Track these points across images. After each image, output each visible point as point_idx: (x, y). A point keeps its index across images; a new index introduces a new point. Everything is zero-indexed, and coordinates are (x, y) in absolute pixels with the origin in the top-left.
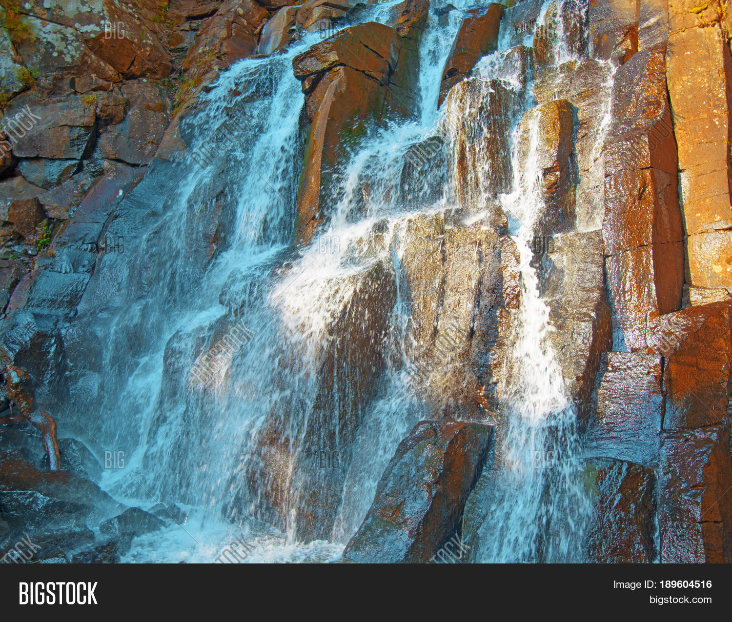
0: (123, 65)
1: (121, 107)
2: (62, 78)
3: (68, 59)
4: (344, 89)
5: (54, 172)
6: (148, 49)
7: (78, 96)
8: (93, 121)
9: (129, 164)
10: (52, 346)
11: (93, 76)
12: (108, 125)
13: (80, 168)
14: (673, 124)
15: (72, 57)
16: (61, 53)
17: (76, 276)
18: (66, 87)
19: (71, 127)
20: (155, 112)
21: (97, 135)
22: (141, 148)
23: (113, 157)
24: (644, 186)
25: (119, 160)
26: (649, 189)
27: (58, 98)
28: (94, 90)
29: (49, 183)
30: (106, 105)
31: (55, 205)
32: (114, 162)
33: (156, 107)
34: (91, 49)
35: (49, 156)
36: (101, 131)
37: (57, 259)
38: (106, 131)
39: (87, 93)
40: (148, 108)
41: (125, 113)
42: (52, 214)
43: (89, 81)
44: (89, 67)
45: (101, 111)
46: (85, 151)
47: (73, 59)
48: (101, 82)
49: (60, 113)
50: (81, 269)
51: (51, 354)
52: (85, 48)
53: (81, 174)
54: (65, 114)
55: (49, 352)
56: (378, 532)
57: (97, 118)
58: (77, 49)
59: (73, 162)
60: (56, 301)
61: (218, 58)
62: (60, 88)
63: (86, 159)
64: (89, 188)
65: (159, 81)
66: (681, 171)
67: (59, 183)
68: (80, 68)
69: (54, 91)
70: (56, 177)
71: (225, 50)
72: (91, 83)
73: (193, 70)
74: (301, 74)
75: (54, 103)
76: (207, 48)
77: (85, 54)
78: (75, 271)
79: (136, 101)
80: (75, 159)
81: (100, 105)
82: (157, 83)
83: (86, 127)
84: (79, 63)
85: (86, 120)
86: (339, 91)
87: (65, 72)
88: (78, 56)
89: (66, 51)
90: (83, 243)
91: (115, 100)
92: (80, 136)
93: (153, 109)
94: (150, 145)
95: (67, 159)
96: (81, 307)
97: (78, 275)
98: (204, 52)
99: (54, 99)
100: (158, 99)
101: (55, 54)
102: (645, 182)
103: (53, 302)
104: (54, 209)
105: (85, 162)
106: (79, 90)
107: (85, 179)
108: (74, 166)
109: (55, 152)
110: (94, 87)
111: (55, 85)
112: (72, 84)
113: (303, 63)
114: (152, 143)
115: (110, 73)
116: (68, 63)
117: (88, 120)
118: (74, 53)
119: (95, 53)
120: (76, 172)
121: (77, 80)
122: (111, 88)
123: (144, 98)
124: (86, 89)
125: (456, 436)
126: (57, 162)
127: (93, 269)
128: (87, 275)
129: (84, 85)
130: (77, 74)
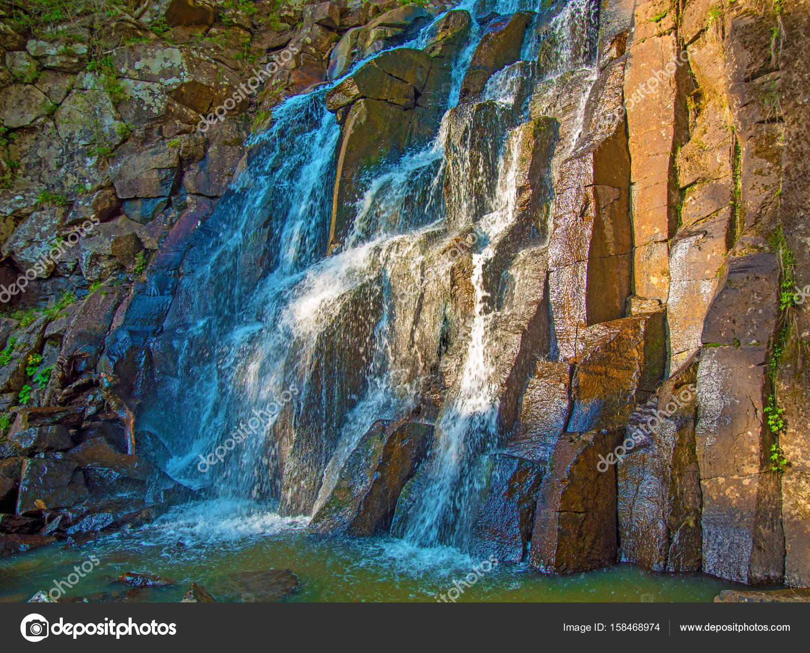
0: (203, 108)
1: (201, 147)
2: (152, 128)
3: (155, 111)
4: (363, 120)
5: (149, 209)
6: (224, 89)
7: (166, 141)
8: (177, 162)
9: (207, 197)
10: (142, 357)
11: (178, 122)
12: (190, 163)
13: (169, 204)
14: (628, 137)
15: (159, 108)
16: (149, 106)
17: (161, 298)
18: (155, 135)
19: (160, 170)
20: (231, 146)
21: (181, 175)
22: (219, 181)
23: (195, 192)
24: (587, 203)
25: (199, 194)
26: (592, 205)
27: (149, 145)
28: (179, 134)
29: (146, 218)
30: (187, 147)
31: (148, 238)
32: (195, 197)
33: (233, 142)
34: (175, 99)
35: (145, 196)
36: (184, 170)
37: (148, 284)
38: (189, 169)
39: (173, 137)
40: (226, 143)
41: (205, 151)
42: (147, 245)
43: (174, 127)
44: (173, 114)
45: (183, 153)
46: (172, 189)
47: (159, 111)
48: (184, 126)
49: (151, 159)
50: (166, 292)
51: (142, 364)
52: (168, 99)
53: (170, 208)
54: (154, 159)
55: (141, 362)
56: (334, 508)
57: (181, 159)
58: (162, 101)
59: (162, 199)
60: (146, 320)
61: (286, 89)
62: (151, 137)
63: (174, 195)
64: (176, 221)
65: (237, 117)
66: (632, 184)
67: (153, 218)
68: (166, 116)
69: (146, 140)
70: (150, 213)
71: (292, 80)
72: (176, 129)
73: (266, 103)
74: (332, 108)
75: (147, 149)
76: (279, 80)
77: (169, 104)
78: (162, 294)
79: (214, 139)
80: (164, 196)
81: (182, 148)
82: (235, 119)
83: (172, 168)
84: (164, 113)
85: (171, 162)
86: (358, 123)
87: (154, 122)
88: (163, 107)
89: (153, 104)
90: (168, 270)
91: (196, 140)
92: (167, 176)
93: (229, 144)
94: (226, 177)
95: (158, 197)
96: (166, 324)
97: (163, 297)
98: (276, 84)
99: (147, 146)
100: (235, 133)
101: (145, 108)
102: (587, 199)
103: (145, 320)
104: (148, 241)
105: (173, 198)
106: (166, 136)
107: (173, 214)
108: (164, 202)
109: (149, 192)
110: (178, 131)
111: (146, 134)
112: (160, 132)
113: (333, 98)
114: (229, 175)
115: (192, 117)
116: (155, 114)
117: (172, 161)
118: (159, 105)
119: (178, 102)
120: (167, 208)
121: (164, 127)
122: (193, 130)
123: (222, 135)
124: (172, 134)
125: (394, 432)
126: (151, 200)
127: (174, 293)
128: (170, 297)
129: (170, 131)
130: (163, 122)
